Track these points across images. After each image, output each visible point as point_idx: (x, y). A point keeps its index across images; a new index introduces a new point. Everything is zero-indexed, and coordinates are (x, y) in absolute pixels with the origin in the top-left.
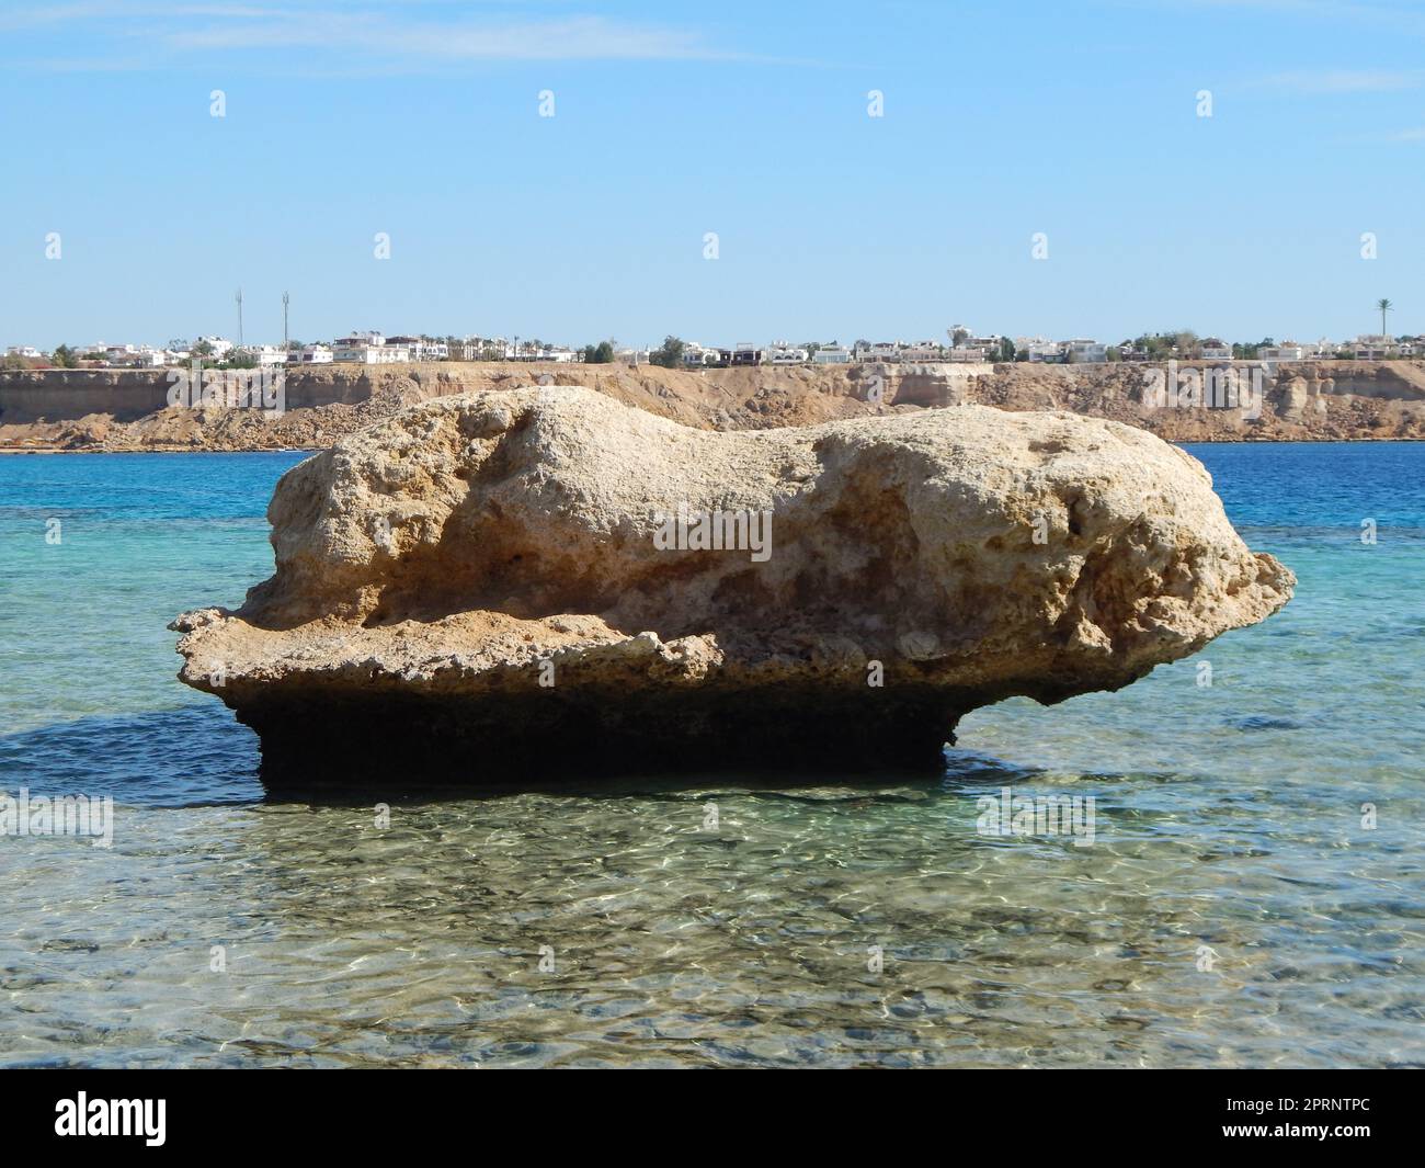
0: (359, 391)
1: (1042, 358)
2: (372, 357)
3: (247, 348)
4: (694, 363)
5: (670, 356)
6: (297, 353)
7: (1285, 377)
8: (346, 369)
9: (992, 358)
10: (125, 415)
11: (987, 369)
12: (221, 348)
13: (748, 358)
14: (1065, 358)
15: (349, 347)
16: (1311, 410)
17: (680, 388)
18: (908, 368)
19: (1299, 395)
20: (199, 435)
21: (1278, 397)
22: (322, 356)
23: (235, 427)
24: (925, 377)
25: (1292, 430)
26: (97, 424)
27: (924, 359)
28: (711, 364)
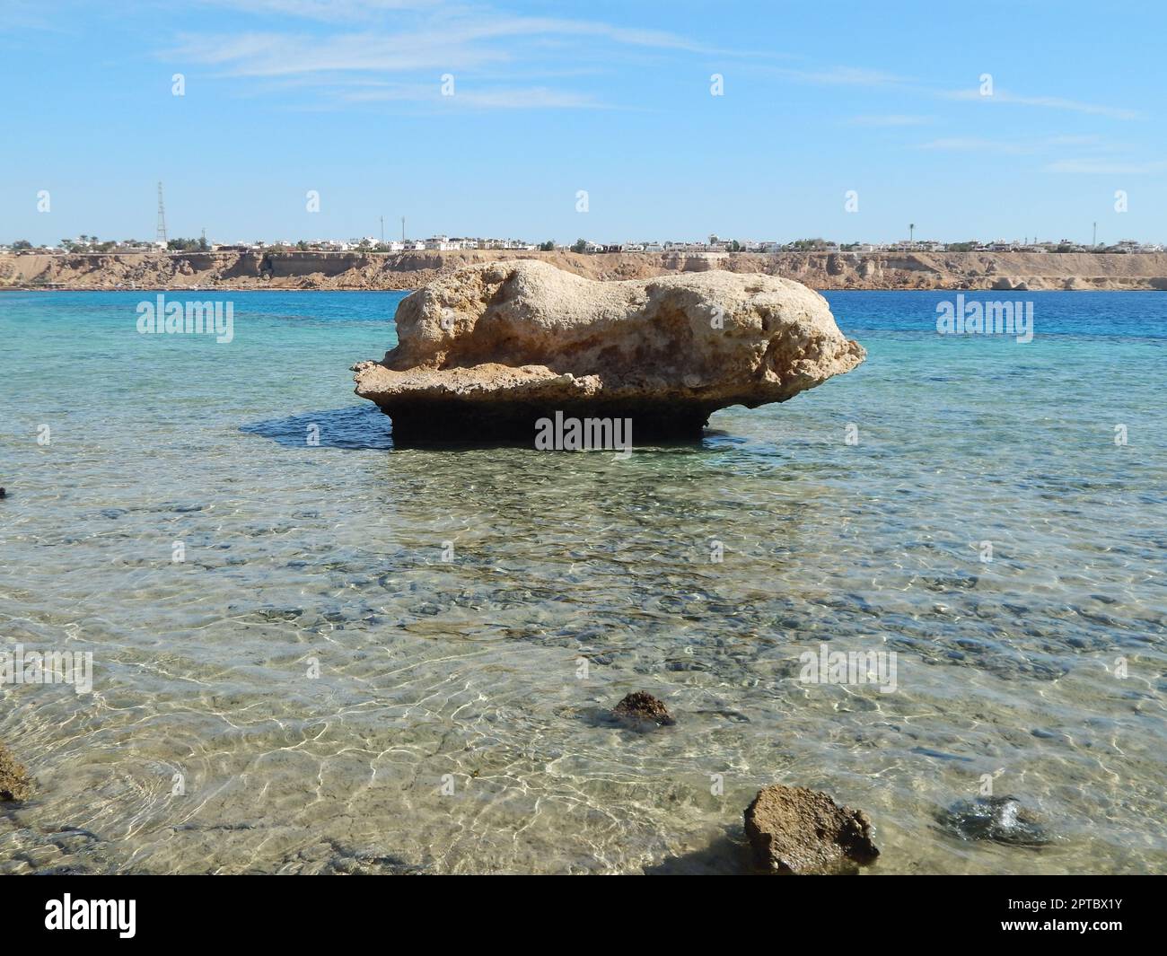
0: (437, 263)
1: (752, 250)
2: (443, 247)
3: (386, 243)
4: (591, 251)
5: (580, 248)
6: (409, 245)
7: (864, 260)
8: (431, 252)
9: (728, 250)
10: (330, 274)
11: (726, 255)
12: (373, 242)
13: (616, 249)
14: (762, 250)
15: (432, 243)
16: (876, 275)
17: (584, 263)
18: (690, 254)
19: (871, 268)
20: (364, 283)
21: (862, 270)
22: (420, 247)
23: (380, 279)
24: (698, 259)
25: (867, 285)
26: (317, 277)
27: (697, 250)
28: (599, 251)
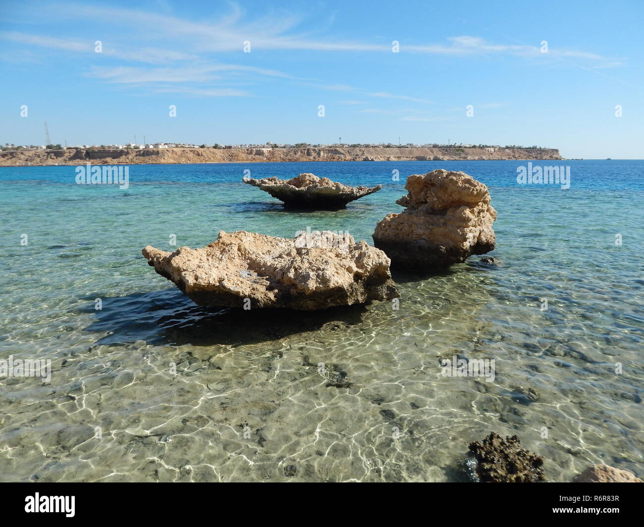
0: (157, 153)
1: (281, 147)
2: (160, 147)
3: (138, 145)
4: (220, 148)
5: (216, 147)
6: (147, 146)
7: (320, 151)
8: (155, 149)
9: (273, 147)
10: (114, 158)
11: (271, 149)
12: (133, 145)
13: (230, 147)
14: (284, 147)
15: (156, 145)
16: (324, 156)
17: (217, 152)
18: (257, 149)
19: (322, 154)
20: (128, 161)
21: (319, 154)
22: (151, 147)
23: (134, 160)
24: (260, 151)
25: (321, 160)
26: (109, 159)
27: (260, 147)
28: (223, 148)
